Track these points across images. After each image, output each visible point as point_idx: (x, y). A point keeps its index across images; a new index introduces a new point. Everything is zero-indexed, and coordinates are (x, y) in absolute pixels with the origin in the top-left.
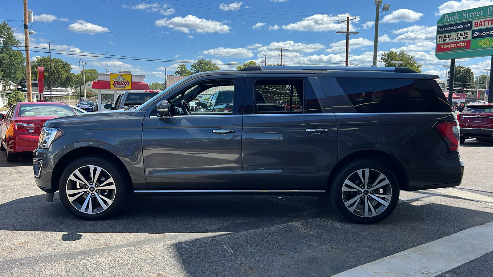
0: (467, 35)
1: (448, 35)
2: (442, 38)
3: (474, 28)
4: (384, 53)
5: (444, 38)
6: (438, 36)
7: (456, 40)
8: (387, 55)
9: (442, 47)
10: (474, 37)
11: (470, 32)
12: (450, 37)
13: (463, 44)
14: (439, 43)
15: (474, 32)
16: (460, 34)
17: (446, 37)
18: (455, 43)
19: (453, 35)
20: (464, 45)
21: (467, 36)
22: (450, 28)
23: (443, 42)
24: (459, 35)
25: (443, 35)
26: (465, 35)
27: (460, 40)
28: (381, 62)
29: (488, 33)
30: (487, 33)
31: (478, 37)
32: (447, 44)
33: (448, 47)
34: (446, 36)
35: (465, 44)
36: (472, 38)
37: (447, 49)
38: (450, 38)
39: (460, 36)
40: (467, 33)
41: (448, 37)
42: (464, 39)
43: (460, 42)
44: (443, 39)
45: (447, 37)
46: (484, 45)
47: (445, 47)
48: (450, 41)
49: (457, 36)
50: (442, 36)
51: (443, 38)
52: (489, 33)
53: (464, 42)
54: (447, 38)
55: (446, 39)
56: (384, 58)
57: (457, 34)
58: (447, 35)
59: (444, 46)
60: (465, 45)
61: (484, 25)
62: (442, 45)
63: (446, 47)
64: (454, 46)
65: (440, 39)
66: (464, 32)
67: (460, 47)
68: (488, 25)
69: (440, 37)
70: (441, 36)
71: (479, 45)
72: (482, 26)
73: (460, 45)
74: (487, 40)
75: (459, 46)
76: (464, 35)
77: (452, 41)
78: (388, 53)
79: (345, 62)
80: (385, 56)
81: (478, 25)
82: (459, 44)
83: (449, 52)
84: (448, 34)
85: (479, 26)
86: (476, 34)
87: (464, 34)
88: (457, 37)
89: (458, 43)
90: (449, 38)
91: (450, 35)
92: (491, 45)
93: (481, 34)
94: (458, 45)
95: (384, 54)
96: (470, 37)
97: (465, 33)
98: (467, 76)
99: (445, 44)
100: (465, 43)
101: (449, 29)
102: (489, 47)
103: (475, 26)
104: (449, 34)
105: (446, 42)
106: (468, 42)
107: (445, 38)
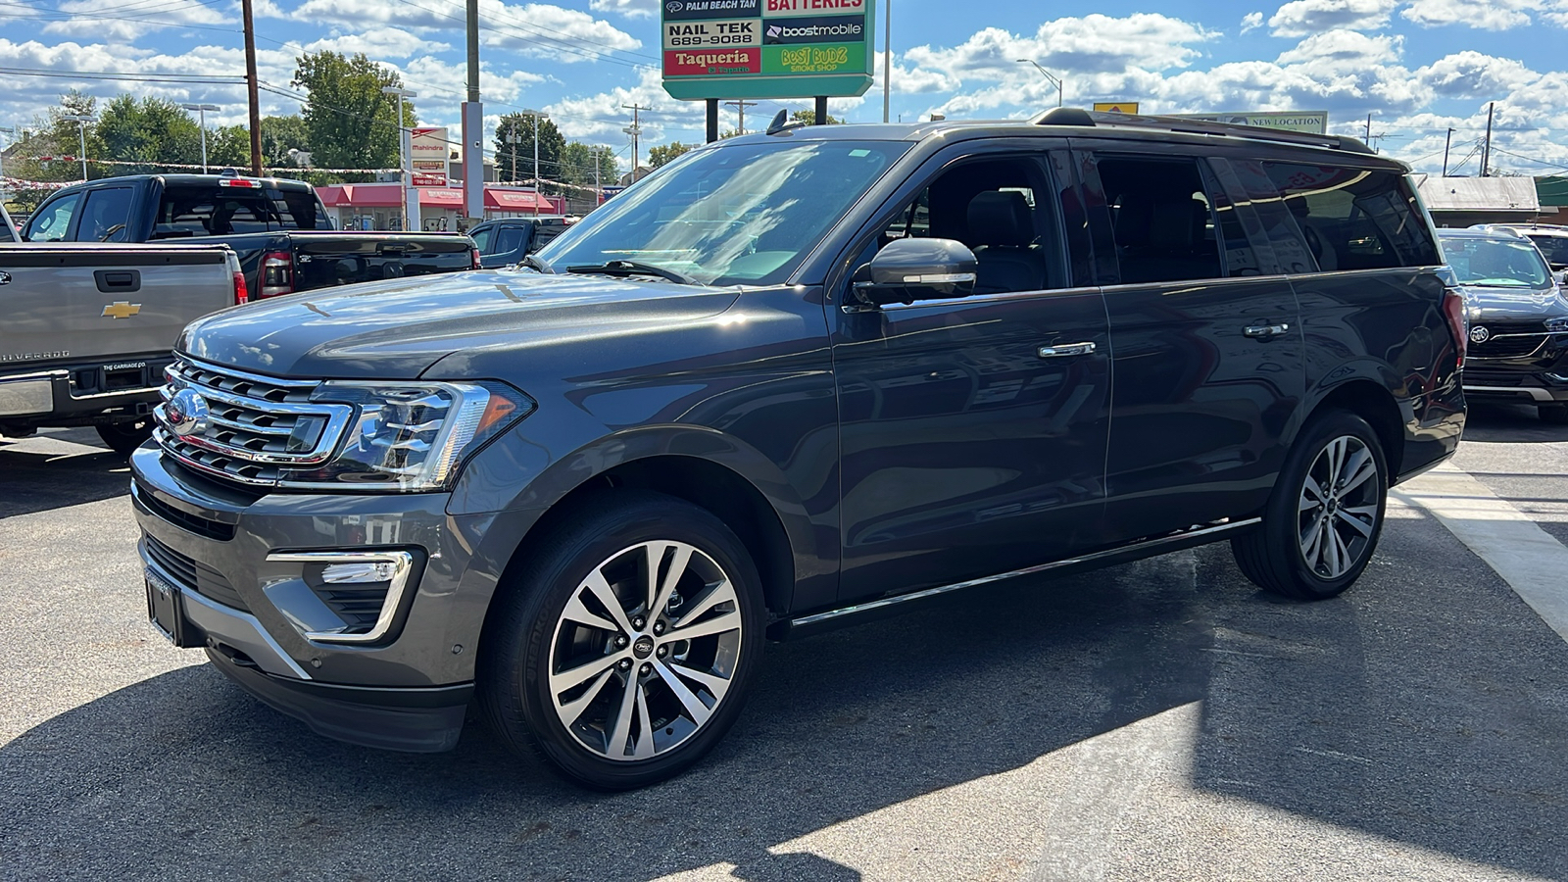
0: (749, 31)
1: (697, 27)
2: (678, 33)
3: (766, 13)
4: (305, 58)
5: (684, 34)
6: (668, 25)
7: (720, 44)
8: (313, 64)
9: (681, 62)
10: (767, 40)
11: (756, 25)
12: (702, 32)
13: (740, 58)
14: (670, 46)
15: (767, 24)
16: (731, 25)
17: (691, 33)
18: (718, 52)
19: (711, 27)
20: (741, 61)
21: (750, 34)
22: (700, 6)
23: (681, 46)
24: (726, 29)
25: (683, 25)
26: (743, 31)
27: (731, 44)
28: (297, 85)
29: (806, 31)
30: (802, 32)
31: (780, 40)
32: (696, 53)
33: (699, 62)
34: (690, 30)
35: (745, 58)
36: (764, 44)
37: (696, 69)
38: (703, 37)
39: (731, 31)
40: (749, 24)
41: (697, 33)
42: (742, 44)
43: (732, 51)
44: (681, 37)
45: (694, 31)
46: (797, 64)
47: (688, 62)
48: (703, 45)
49: (722, 31)
50: (678, 27)
51: (682, 31)
52: (809, 32)
53: (742, 51)
54: (694, 35)
55: (692, 37)
56: (304, 73)
57: (722, 26)
58: (692, 25)
59: (685, 59)
60: (747, 60)
61: (794, 8)
62: (681, 56)
63: (693, 63)
64: (714, 61)
65: (672, 34)
66: (740, 22)
67: (733, 64)
68: (805, 7)
69: (672, 28)
70: (675, 25)
71: (784, 64)
72: (788, 8)
73: (733, 59)
74: (805, 50)
75: (729, 61)
76: (740, 29)
77: (709, 45)
78: (316, 57)
79: (246, 81)
80: (308, 65)
81: (776, 5)
82: (729, 56)
83: (703, 79)
84: (696, 24)
85: (780, 9)
86: (774, 32)
87: (740, 27)
88: (723, 35)
89: (726, 52)
90: (699, 35)
91: (702, 26)
92: (816, 68)
93: (787, 32)
94: (726, 59)
95: (304, 61)
96: (757, 40)
97: (742, 24)
98: (548, 144)
99: (689, 52)
100: (746, 55)
101: (698, 8)
102: (809, 73)
103: (770, 9)
104: (699, 24)
105: (691, 46)
106: (754, 53)
107: (687, 35)
